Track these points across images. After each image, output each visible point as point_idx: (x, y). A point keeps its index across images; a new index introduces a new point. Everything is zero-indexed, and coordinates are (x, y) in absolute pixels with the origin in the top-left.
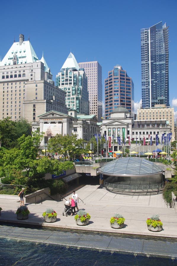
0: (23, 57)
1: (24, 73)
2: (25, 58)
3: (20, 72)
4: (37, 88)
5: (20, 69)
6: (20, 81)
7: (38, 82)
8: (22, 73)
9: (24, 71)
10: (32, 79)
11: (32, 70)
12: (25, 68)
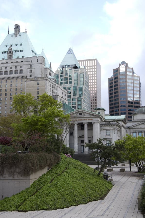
0: (20, 51)
1: (21, 69)
2: (22, 51)
3: (16, 67)
4: (38, 86)
5: (16, 64)
6: (16, 78)
7: (39, 79)
8: (19, 69)
9: (21, 67)
10: (31, 76)
11: (31, 66)
12: (22, 63)
